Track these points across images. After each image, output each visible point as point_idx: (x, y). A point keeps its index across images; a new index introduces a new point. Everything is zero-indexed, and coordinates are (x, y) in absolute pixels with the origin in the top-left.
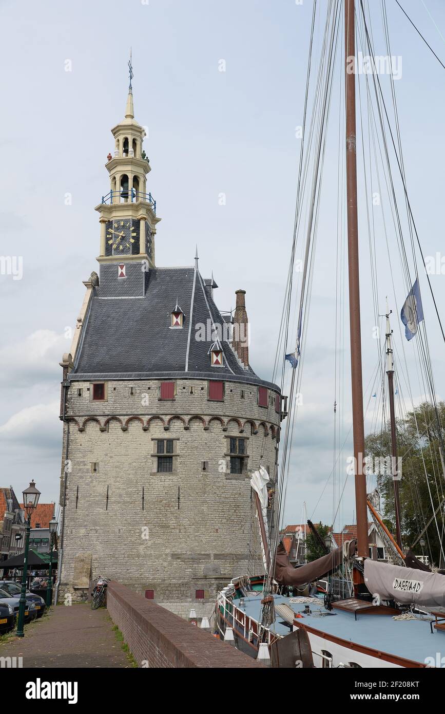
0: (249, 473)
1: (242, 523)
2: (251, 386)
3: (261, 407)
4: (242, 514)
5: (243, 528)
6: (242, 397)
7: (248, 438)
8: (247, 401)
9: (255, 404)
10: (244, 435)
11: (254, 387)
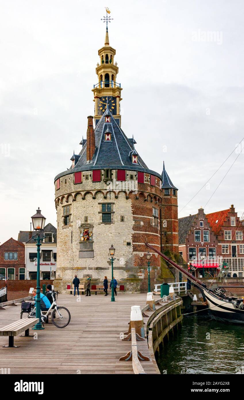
0: (71, 223)
1: (68, 251)
2: (70, 175)
3: (76, 184)
4: (68, 246)
5: (67, 254)
6: (66, 183)
7: (71, 204)
8: (68, 184)
9: (72, 184)
10: (69, 203)
11: (71, 175)
